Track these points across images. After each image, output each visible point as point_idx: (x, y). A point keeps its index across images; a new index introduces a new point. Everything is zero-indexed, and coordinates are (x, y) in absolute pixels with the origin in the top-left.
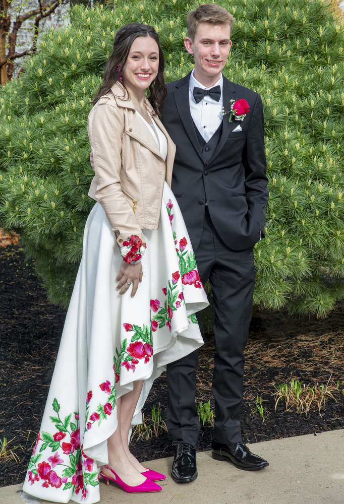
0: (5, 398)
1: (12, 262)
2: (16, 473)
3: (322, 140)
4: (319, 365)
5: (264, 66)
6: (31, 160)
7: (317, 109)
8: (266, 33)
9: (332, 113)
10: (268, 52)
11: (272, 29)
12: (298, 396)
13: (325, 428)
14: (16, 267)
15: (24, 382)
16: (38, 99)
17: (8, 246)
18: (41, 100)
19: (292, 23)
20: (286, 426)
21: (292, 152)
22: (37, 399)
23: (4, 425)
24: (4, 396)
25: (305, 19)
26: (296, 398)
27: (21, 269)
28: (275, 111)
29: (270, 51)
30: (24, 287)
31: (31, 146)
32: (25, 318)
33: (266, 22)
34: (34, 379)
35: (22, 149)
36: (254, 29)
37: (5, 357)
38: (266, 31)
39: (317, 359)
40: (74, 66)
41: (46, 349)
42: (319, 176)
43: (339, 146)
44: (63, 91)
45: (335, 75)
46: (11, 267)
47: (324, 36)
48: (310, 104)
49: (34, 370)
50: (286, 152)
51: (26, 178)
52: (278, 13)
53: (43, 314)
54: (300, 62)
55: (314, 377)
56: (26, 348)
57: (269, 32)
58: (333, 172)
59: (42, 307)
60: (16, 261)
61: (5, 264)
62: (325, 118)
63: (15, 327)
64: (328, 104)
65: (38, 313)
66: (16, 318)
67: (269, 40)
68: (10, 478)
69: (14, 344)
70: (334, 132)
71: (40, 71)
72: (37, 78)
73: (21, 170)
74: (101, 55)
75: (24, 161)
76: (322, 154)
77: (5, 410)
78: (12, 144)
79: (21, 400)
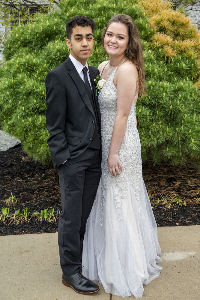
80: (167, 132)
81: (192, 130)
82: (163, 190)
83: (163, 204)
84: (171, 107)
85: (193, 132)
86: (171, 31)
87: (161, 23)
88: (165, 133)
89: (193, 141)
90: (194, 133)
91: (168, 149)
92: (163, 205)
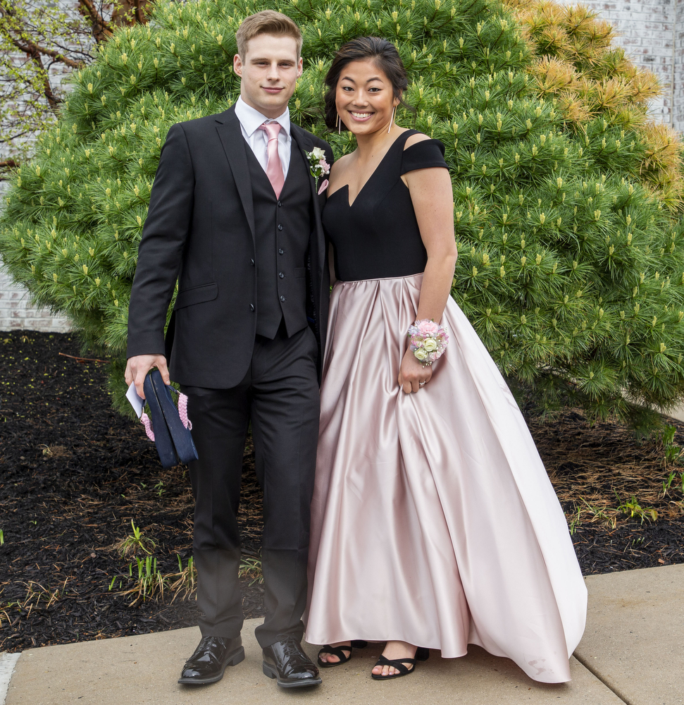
0: (29, 540)
3: (468, 179)
6: (69, 208)
7: (462, 135)
8: (396, 29)
9: (484, 140)
11: (405, 24)
15: (66, 520)
16: (90, 124)
18: (94, 127)
19: (435, 15)
24: (29, 537)
25: (453, 11)
31: (69, 190)
33: (395, 14)
34: (81, 517)
36: (379, 23)
38: (394, 25)
40: (133, 79)
43: (492, 187)
44: (118, 114)
45: (491, 87)
47: (484, 35)
48: (453, 128)
54: (448, 71)
57: (398, 28)
62: (474, 147)
64: (479, 129)
67: (400, 39)
70: (484, 168)
71: (91, 88)
72: (86, 96)
74: (170, 63)
75: (59, 209)
77: (23, 555)
78: (46, 188)
79: (48, 544)
80: (599, 320)
81: (658, 319)
82: (564, 492)
83: (593, 521)
84: (612, 250)
85: (661, 323)
86: (567, 53)
87: (545, 32)
88: (595, 324)
89: (663, 346)
90: (663, 326)
91: (592, 375)
92: (594, 523)
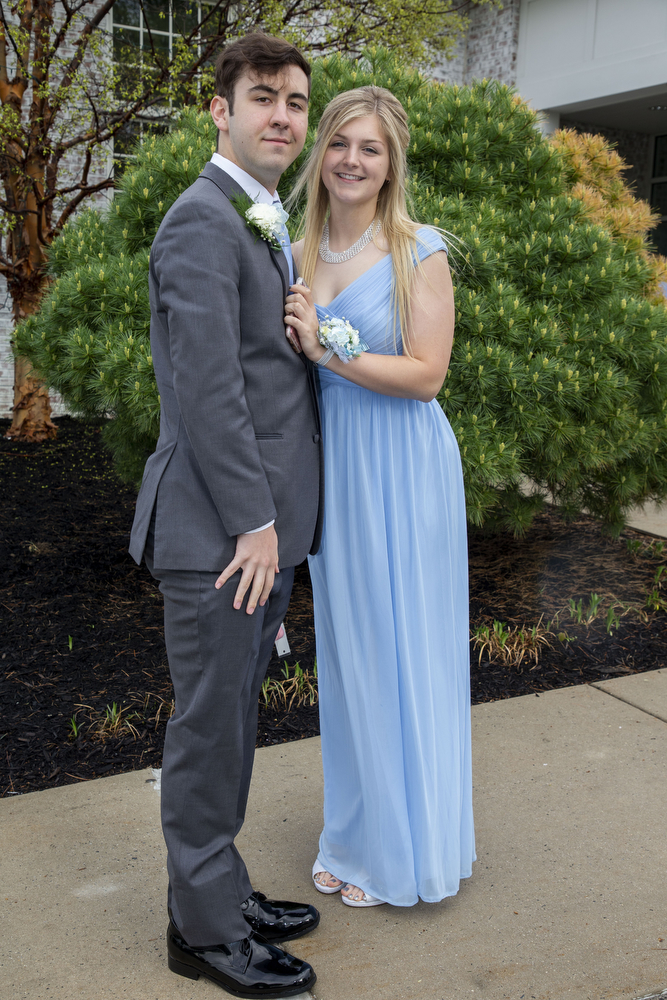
1: (54, 461)
2: (137, 753)
3: (541, 298)
4: (509, 600)
5: (462, 195)
7: (532, 256)
9: (551, 262)
10: (467, 177)
11: (472, 146)
12: (503, 642)
13: (545, 685)
14: (61, 467)
15: (118, 622)
16: (141, 231)
17: (44, 441)
18: (144, 233)
19: (496, 138)
20: (494, 684)
21: (510, 312)
22: (143, 647)
23: (104, 683)
24: (95, 642)
25: (512, 135)
26: (501, 645)
27: (68, 471)
28: (485, 254)
29: (471, 175)
30: (77, 494)
31: (136, 296)
32: (90, 535)
33: (465, 136)
34: (130, 619)
35: (124, 300)
36: (448, 144)
37: (81, 587)
38: (464, 148)
39: (503, 591)
41: (131, 577)
42: (541, 346)
43: (560, 306)
46: (53, 468)
47: (533, 160)
48: (524, 249)
49: (125, 606)
50: (501, 311)
51: (131, 340)
52: (477, 124)
53: (114, 531)
55: (510, 616)
56: (105, 575)
57: (467, 149)
58: (558, 341)
59: (109, 520)
60: (58, 460)
61: (44, 464)
62: (543, 268)
63: (81, 547)
64: (546, 250)
65: (106, 529)
66: (78, 535)
67: (468, 160)
68: (130, 759)
69: (86, 570)
71: (146, 192)
72: (141, 200)
73: (121, 328)
75: (127, 316)
76: (543, 318)
77: (100, 661)
78: (108, 293)
79: (121, 649)
